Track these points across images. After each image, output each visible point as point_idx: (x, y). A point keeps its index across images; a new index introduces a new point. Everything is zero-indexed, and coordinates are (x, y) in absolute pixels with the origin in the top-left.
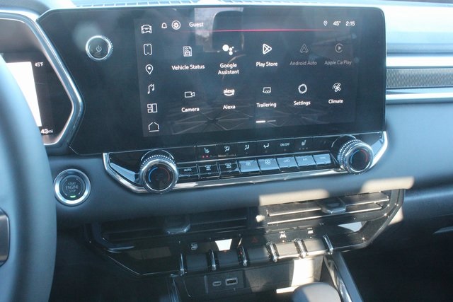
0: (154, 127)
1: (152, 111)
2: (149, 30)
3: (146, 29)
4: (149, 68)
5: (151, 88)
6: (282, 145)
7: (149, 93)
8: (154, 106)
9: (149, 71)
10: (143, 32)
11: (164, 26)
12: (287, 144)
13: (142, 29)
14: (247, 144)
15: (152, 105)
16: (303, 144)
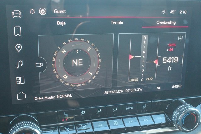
0: (21, 96)
1: (20, 83)
2: (19, 15)
3: (17, 14)
4: (19, 47)
5: (20, 64)
6: (128, 108)
7: (18, 67)
8: (22, 79)
9: (19, 49)
10: (14, 17)
11: (32, 12)
12: (132, 108)
13: (13, 14)
14: (99, 108)
15: (20, 78)
16: (144, 107)
